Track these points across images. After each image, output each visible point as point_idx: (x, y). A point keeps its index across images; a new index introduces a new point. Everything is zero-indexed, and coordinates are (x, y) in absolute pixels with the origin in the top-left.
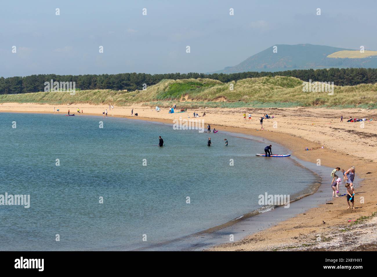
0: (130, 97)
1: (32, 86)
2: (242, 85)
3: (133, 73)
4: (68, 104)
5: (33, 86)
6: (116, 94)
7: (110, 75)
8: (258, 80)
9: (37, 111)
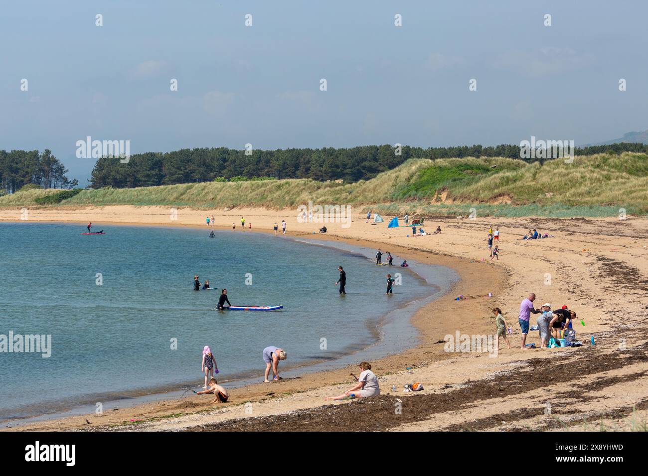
0: (344, 195)
1: (180, 172)
2: (552, 170)
3: (385, 146)
4: (226, 209)
5: (182, 173)
6: (319, 188)
7: (339, 150)
8: (586, 161)
9: (158, 222)
